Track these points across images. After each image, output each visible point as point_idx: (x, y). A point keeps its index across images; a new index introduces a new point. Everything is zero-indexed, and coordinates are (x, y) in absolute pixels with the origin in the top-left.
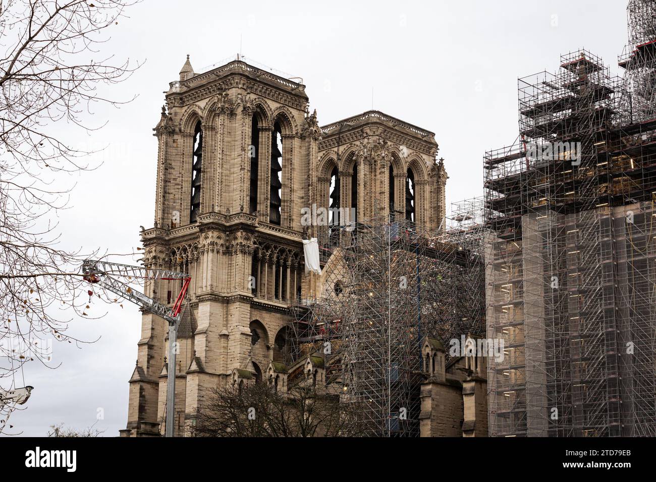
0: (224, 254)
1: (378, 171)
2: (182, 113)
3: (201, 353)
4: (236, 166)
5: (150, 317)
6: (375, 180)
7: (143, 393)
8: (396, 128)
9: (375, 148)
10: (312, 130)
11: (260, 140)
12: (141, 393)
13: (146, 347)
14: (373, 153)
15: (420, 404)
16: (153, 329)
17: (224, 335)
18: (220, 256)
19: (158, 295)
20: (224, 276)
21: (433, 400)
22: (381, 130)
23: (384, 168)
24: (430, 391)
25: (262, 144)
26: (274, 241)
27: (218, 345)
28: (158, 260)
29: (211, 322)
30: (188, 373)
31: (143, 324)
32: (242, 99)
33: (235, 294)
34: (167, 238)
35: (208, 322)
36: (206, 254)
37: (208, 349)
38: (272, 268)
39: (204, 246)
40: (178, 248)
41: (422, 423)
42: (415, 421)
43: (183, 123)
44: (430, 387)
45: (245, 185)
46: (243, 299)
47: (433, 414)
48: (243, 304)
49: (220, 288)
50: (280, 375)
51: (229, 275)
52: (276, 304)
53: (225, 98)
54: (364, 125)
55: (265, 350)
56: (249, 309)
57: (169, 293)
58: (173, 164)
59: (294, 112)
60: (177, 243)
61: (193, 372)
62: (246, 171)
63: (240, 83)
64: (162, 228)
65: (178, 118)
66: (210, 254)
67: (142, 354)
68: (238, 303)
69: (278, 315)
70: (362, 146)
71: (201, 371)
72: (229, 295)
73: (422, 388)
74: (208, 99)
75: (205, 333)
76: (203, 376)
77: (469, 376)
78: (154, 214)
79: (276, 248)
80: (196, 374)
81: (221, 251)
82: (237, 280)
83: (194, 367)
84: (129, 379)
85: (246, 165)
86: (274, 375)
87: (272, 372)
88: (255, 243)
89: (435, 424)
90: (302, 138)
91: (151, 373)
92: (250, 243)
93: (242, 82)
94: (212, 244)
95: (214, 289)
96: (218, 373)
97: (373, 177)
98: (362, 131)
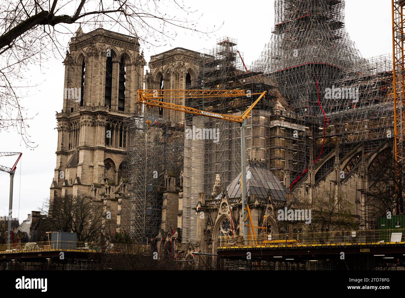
0: (92, 126)
1: (180, 79)
2: (76, 54)
3: (79, 175)
4: (98, 82)
5: (60, 156)
6: (178, 84)
7: (56, 194)
8: (191, 56)
9: (178, 68)
10: (140, 61)
11: (113, 67)
12: (55, 194)
13: (58, 171)
14: (177, 70)
15: (163, 201)
16: (61, 162)
17: (91, 166)
18: (90, 127)
19: (64, 146)
20: (92, 137)
21: (168, 200)
22: (182, 57)
23: (182, 77)
24: (166, 196)
25: (114, 70)
26: (119, 118)
27: (88, 171)
28: (64, 129)
29: (85, 160)
30: (74, 185)
31: (57, 160)
32: (101, 48)
33: (96, 146)
34: (68, 117)
35: (83, 160)
36: (83, 126)
37: (82, 173)
38: (118, 132)
39: (82, 122)
40: (73, 122)
41: (163, 211)
42: (160, 210)
43: (77, 59)
44: (166, 194)
45: (102, 91)
46: (100, 149)
47: (167, 207)
48: (100, 151)
49: (89, 143)
50: (111, 186)
51: (94, 136)
52: (120, 150)
53: (93, 47)
54: (173, 55)
55: (114, 172)
56: (104, 153)
57: (70, 144)
58: (72, 80)
59: (132, 52)
60: (73, 120)
61: (75, 184)
62: (103, 84)
63: (101, 40)
64: (66, 113)
65: (75, 56)
66: (85, 126)
67: (56, 174)
68: (97, 151)
69: (121, 155)
70: (172, 67)
71: (79, 184)
72: (94, 146)
73: (164, 194)
74: (87, 48)
75: (81, 165)
76: (80, 186)
77: (181, 189)
78: (62, 105)
79: (120, 122)
80: (76, 186)
81: (90, 125)
82: (98, 139)
83: (76, 182)
84: (50, 187)
85: (103, 81)
86: (108, 186)
87: (107, 185)
88: (107, 120)
89: (168, 211)
90: (136, 65)
91: (60, 184)
92: (105, 121)
93: (102, 39)
94: (85, 121)
95: (86, 144)
96: (88, 184)
97: (177, 82)
98: (173, 58)
